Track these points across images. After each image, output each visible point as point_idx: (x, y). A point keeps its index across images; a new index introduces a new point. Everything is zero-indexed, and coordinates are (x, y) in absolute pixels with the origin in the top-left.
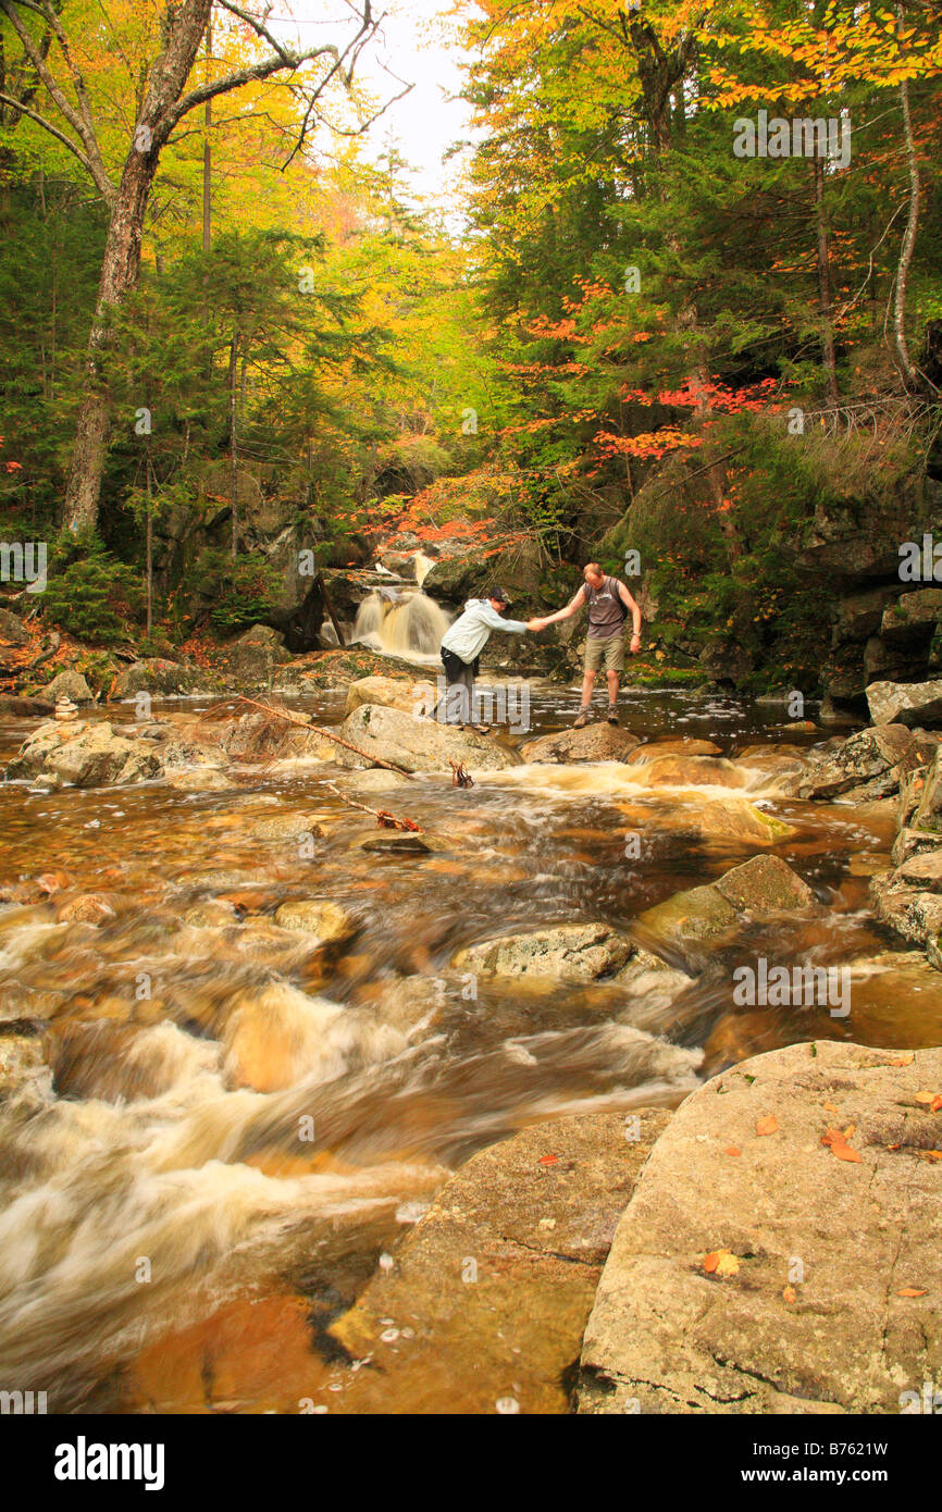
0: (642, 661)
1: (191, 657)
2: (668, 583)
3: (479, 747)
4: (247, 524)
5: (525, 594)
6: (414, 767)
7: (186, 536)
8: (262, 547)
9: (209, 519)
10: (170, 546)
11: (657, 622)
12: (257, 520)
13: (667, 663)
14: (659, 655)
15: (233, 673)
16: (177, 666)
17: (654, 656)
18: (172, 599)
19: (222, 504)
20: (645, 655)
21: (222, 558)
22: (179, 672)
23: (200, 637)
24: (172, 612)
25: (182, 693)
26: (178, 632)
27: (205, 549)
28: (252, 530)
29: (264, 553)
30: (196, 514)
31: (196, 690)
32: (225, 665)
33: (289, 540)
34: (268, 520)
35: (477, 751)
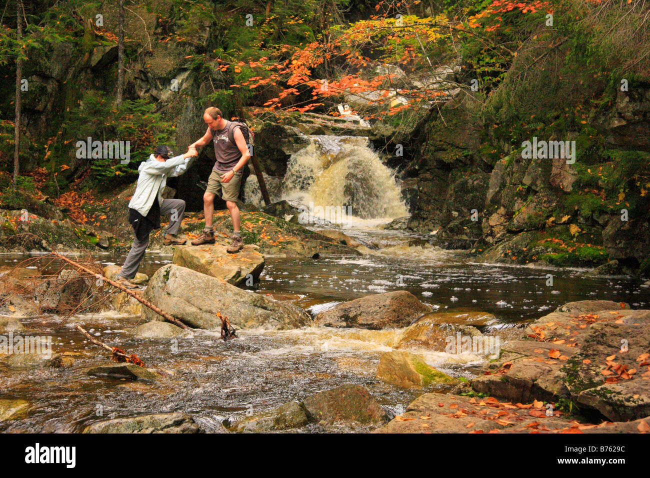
0: (554, 234)
1: (64, 211)
2: (591, 148)
3: (265, 308)
4: (138, 67)
5: (466, 152)
6: (200, 323)
7: (70, 76)
8: (154, 92)
9: (96, 58)
10: (51, 87)
11: (574, 192)
12: (149, 62)
13: (581, 237)
14: (574, 229)
15: (111, 231)
16: (42, 220)
17: (568, 230)
18: (51, 146)
19: (112, 41)
20: (559, 228)
21: (105, 105)
22: (43, 226)
23: (79, 189)
24: (48, 160)
25: (45, 249)
26: (54, 183)
27: (90, 92)
28: (144, 73)
29: (155, 99)
30: (81, 52)
31: (60, 246)
32: (102, 221)
33: (184, 86)
34: (161, 63)
35: (260, 311)
